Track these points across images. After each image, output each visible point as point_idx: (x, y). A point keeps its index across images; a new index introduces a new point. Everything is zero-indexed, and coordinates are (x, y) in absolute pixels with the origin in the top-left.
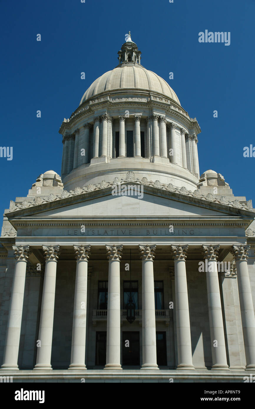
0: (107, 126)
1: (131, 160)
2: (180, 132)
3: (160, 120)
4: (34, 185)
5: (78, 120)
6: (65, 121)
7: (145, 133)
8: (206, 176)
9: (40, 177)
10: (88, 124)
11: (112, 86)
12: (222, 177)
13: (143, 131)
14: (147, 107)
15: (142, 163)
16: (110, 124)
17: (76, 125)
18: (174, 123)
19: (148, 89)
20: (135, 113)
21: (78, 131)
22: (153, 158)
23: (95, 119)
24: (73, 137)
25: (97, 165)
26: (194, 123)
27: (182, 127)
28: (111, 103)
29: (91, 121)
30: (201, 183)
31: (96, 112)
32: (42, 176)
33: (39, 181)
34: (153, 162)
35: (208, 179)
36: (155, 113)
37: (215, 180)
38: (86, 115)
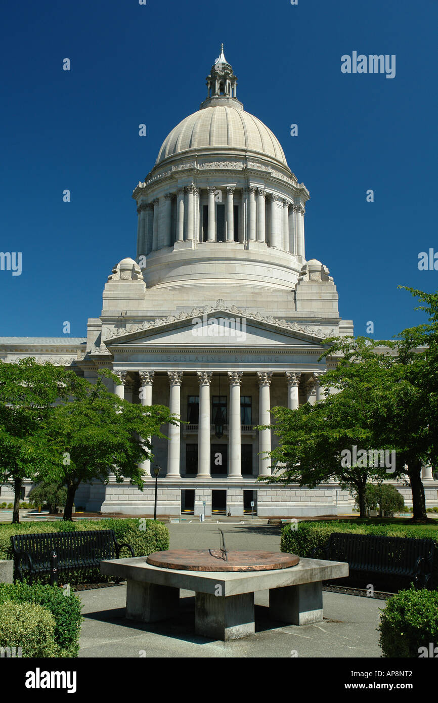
0: (194, 200)
1: (221, 245)
2: (282, 204)
3: (257, 192)
4: (111, 278)
5: (157, 187)
6: (140, 185)
7: (239, 207)
8: (308, 269)
9: (116, 268)
10: (170, 194)
11: (199, 143)
12: (327, 270)
13: (237, 204)
14: (243, 176)
15: (234, 251)
16: (197, 198)
17: (155, 193)
18: (276, 193)
19: (244, 147)
20: (228, 183)
21: (157, 201)
22: (248, 243)
23: (180, 191)
24: (151, 206)
25: (182, 251)
26: (301, 190)
27: (284, 197)
28: (198, 170)
29: (173, 191)
30: (302, 277)
31: (179, 181)
32: (119, 266)
33: (115, 272)
34: (247, 248)
35: (310, 272)
36: (253, 185)
37: (318, 273)
38: (167, 182)
